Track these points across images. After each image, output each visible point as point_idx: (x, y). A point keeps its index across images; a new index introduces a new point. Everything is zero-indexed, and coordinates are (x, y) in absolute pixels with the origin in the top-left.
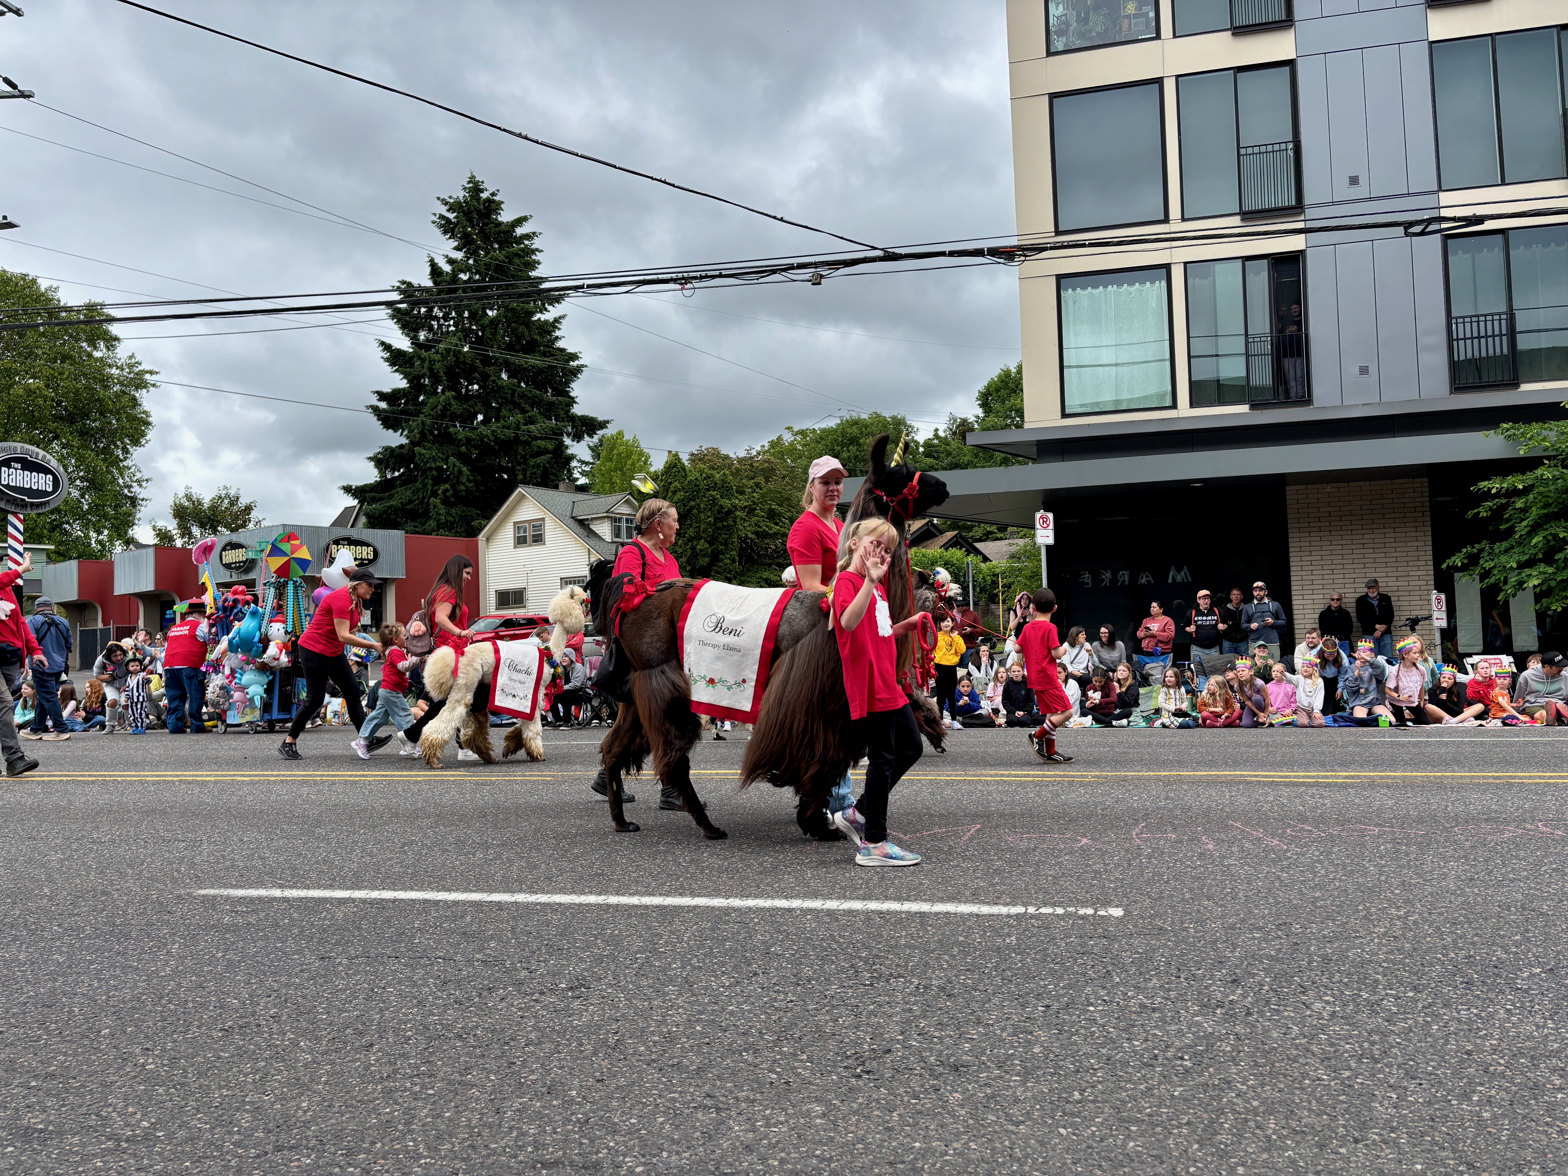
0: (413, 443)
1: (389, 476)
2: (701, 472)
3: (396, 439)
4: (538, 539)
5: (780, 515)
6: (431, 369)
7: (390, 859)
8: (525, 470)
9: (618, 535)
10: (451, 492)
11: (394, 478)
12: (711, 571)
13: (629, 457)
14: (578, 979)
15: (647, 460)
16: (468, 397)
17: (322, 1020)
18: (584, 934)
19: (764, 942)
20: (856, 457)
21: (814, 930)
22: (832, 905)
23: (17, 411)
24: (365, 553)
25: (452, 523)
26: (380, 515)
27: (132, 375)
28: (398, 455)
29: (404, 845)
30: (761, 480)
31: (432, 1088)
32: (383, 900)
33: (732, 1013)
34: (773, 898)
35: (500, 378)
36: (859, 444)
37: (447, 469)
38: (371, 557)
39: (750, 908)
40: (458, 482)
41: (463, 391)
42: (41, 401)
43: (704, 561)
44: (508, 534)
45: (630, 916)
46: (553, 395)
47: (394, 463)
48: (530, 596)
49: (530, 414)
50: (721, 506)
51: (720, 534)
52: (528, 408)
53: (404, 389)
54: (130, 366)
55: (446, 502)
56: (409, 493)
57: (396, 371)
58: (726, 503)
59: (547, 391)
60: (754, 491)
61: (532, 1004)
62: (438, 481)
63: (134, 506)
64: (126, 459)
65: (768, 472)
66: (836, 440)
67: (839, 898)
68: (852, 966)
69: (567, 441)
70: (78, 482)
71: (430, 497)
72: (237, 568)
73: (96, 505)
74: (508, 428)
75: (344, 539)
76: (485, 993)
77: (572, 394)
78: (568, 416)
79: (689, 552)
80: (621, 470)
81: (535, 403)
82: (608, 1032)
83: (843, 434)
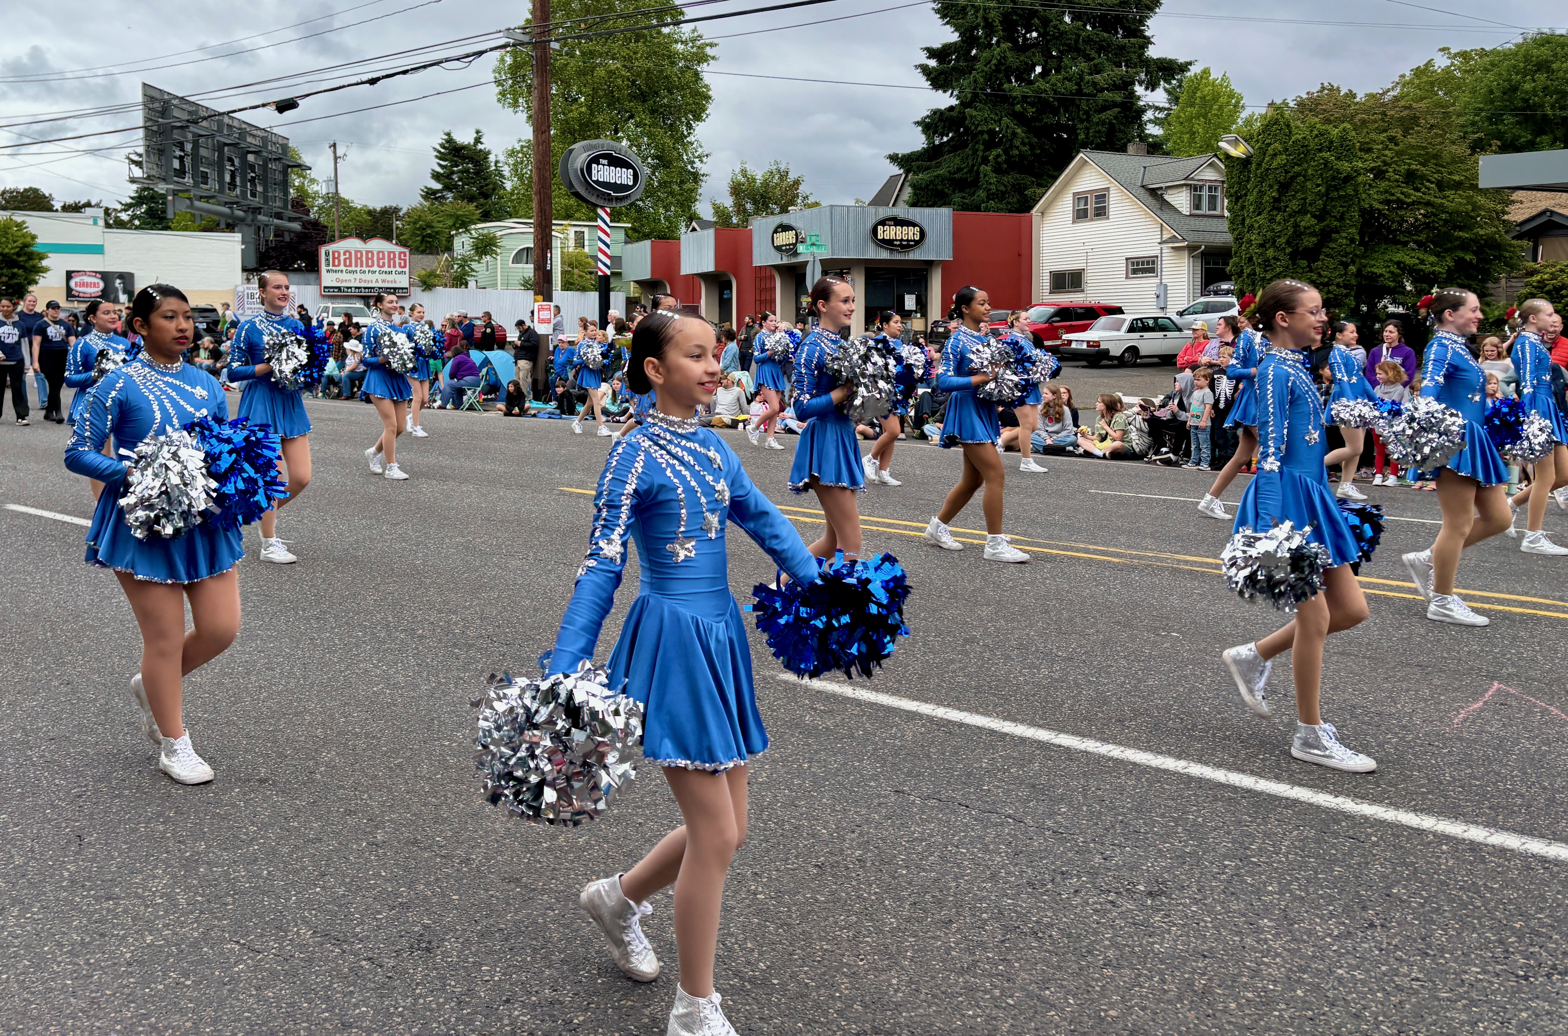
0: (964, 104)
1: (937, 143)
2: (1312, 127)
3: (945, 100)
4: (1101, 212)
5: (1423, 177)
6: (985, 19)
7: (953, 661)
8: (1087, 129)
9: (1198, 207)
10: (1004, 157)
11: (942, 144)
12: (1320, 253)
13: (1215, 99)
14: (1157, 881)
15: (1238, 102)
16: (1026, 47)
17: (902, 875)
18: (1163, 816)
19: (1384, 877)
20: (1545, 88)
21: (1450, 870)
22: (1477, 833)
23: (601, 93)
24: (911, 234)
25: (1003, 193)
26: (927, 185)
27: (695, 50)
28: (947, 118)
29: (966, 641)
30: (1397, 132)
31: (1011, 996)
32: (949, 721)
33: (1340, 979)
34: (1397, 807)
35: (1062, 22)
36: (1550, 71)
37: (1000, 132)
38: (917, 238)
39: (1366, 818)
40: (1012, 147)
41: (1020, 40)
42: (620, 81)
43: (1309, 242)
44: (1065, 206)
45: (1216, 799)
46: (1124, 37)
47: (943, 128)
48: (1089, 278)
49: (1096, 61)
50: (1338, 172)
51: (1334, 207)
52: (1093, 54)
53: (955, 43)
54: (693, 40)
55: (997, 170)
56: (957, 160)
57: (947, 23)
58: (1345, 166)
59: (1117, 33)
60: (1386, 148)
61: (1109, 906)
62: (990, 145)
63: (696, 182)
64: (689, 134)
65: (1409, 123)
66: (1514, 67)
67: (1487, 825)
68: (1501, 942)
69: (1139, 90)
70: (649, 160)
71: (980, 164)
72: (787, 251)
73: (665, 182)
74: (1070, 80)
75: (890, 219)
76: (1058, 879)
77: (1147, 34)
78: (1141, 61)
79: (1291, 230)
80: (1205, 116)
81: (1103, 48)
82: (1194, 972)
83: (1527, 58)
